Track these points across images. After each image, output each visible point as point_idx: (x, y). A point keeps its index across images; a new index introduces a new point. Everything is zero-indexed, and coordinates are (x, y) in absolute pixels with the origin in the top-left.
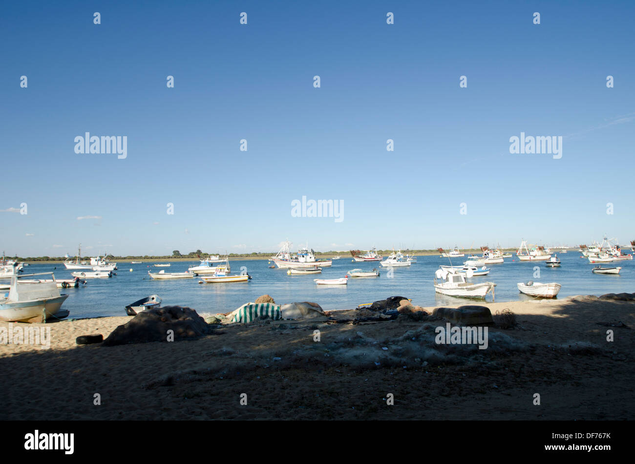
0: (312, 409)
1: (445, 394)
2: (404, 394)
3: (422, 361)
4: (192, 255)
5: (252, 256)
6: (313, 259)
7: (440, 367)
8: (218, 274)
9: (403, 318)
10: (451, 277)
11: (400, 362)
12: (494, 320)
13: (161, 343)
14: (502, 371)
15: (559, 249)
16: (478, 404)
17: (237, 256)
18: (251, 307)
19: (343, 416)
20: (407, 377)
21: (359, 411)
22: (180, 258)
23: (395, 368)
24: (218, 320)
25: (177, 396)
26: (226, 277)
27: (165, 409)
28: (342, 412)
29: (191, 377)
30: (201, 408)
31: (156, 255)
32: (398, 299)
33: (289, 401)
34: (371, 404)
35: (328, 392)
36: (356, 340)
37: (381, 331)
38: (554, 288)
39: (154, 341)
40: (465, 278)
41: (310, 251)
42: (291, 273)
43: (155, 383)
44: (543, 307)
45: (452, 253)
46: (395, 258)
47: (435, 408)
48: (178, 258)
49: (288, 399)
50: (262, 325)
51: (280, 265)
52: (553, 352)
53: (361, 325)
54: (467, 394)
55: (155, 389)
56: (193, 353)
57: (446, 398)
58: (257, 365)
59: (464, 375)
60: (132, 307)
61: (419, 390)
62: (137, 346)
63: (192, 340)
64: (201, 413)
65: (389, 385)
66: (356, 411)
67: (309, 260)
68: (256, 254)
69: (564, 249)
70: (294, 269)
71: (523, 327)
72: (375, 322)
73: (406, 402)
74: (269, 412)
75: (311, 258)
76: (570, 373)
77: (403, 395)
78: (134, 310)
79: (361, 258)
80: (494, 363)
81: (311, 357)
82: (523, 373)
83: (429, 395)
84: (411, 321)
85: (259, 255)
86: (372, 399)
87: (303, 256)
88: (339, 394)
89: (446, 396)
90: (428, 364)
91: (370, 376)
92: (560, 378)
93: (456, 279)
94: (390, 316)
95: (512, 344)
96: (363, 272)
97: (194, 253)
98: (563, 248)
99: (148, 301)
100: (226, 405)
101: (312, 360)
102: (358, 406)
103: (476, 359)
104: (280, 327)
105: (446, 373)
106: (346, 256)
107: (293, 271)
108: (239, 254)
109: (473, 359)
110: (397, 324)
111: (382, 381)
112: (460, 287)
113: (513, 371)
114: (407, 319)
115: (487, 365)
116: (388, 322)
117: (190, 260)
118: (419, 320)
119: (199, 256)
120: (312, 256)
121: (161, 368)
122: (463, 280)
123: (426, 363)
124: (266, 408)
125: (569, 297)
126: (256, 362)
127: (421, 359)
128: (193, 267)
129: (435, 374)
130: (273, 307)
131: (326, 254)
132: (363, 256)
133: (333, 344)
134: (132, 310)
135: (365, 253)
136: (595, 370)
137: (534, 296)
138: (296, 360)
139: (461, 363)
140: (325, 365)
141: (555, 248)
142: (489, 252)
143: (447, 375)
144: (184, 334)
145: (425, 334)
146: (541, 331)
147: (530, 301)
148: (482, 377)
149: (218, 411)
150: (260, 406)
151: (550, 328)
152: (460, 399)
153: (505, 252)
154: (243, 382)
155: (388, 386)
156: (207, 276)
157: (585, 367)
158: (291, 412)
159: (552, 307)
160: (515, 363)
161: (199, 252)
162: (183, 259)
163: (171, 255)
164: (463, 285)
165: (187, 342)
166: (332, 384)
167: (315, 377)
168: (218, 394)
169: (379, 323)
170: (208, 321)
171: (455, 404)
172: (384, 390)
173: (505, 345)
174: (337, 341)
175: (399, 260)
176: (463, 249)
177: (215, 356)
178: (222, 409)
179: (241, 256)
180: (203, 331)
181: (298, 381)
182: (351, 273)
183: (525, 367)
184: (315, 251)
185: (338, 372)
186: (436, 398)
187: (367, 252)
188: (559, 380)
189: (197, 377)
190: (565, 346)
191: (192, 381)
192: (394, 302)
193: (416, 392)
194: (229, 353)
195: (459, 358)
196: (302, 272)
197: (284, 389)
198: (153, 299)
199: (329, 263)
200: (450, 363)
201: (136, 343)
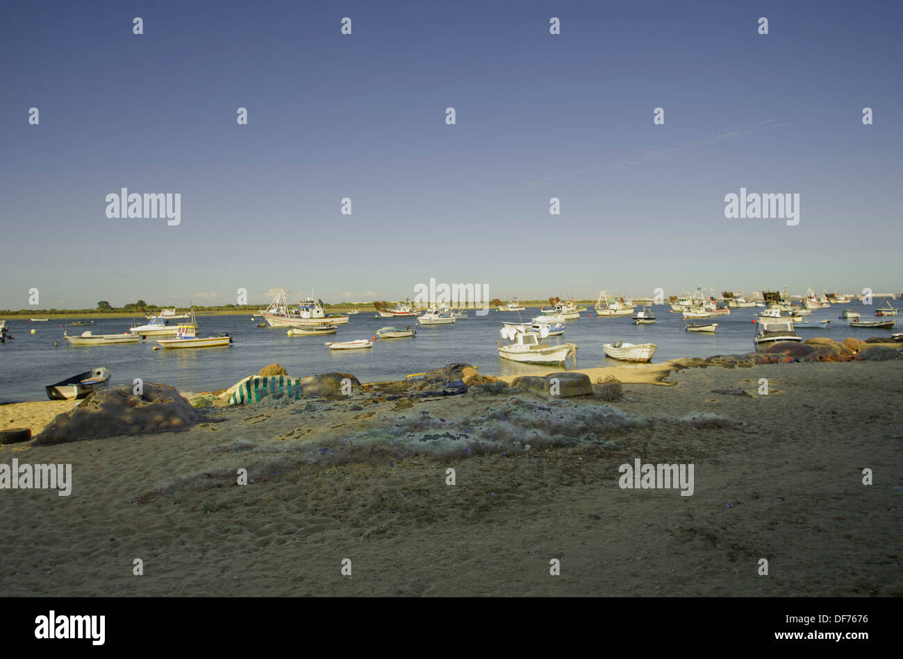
0: (401, 512)
1: (566, 483)
2: (515, 486)
3: (523, 444)
4: (129, 308)
5: (226, 310)
6: (321, 314)
7: (549, 451)
8: (184, 335)
9: (477, 391)
10: (520, 337)
11: (496, 447)
12: (594, 391)
13: (132, 437)
14: (623, 452)
15: (642, 301)
16: (610, 491)
17: (203, 309)
18: (257, 381)
19: (447, 518)
20: (511, 465)
21: (465, 512)
22: (110, 312)
23: (491, 454)
24: (208, 402)
25: (193, 510)
26: (197, 339)
27: (181, 528)
28: (443, 514)
29: (206, 482)
30: (236, 523)
31: (69, 308)
32: (460, 367)
33: (364, 506)
34: (477, 501)
35: (414, 490)
36: (425, 422)
37: (452, 408)
38: (648, 350)
39: (120, 435)
40: (538, 339)
41: (316, 302)
42: (294, 334)
43: (151, 494)
44: (642, 373)
45: (510, 306)
46: (436, 313)
47: (560, 500)
48: (107, 312)
49: (361, 502)
50: (279, 407)
51: (273, 323)
52: (674, 427)
53: (420, 402)
54: (592, 481)
55: (153, 502)
56: (190, 450)
57: (569, 488)
58: (298, 460)
59: (581, 459)
60: (57, 387)
61: (531, 480)
62: (94, 443)
63: (181, 431)
64: (241, 530)
65: (491, 476)
66: (462, 511)
67: (315, 315)
68: (233, 306)
69: (649, 301)
70: (297, 328)
71: (630, 398)
72: (439, 398)
73: (521, 496)
74: (341, 521)
75: (318, 312)
76: (704, 450)
77: (514, 488)
78: (60, 391)
79: (390, 312)
80: (612, 442)
81: (374, 446)
82: (650, 453)
83: (546, 486)
84: (487, 395)
85: (237, 308)
86: (477, 495)
87: (307, 310)
88: (430, 491)
89: (568, 485)
90: (531, 449)
91: (463, 467)
92: (693, 456)
93: (528, 340)
94: (456, 390)
95: (626, 418)
96: (397, 331)
97: (133, 305)
98: (647, 299)
99: (91, 377)
100: (273, 516)
101: (376, 449)
102: (461, 504)
103: (588, 439)
104: (307, 408)
105: (558, 458)
106: (366, 310)
107: (296, 331)
108: (206, 306)
109: (585, 439)
110: (471, 400)
111: (480, 472)
112: (532, 351)
113: (638, 451)
114: (483, 393)
115: (604, 445)
116: (456, 396)
117: (128, 315)
118: (498, 393)
119: (142, 311)
120: (320, 309)
121: (148, 473)
122: (536, 340)
123: (528, 447)
124: (334, 516)
125: (671, 360)
126: (294, 456)
127: (521, 442)
128: (137, 326)
129: (544, 460)
130: (289, 381)
131: (336, 307)
132: (393, 310)
133: (396, 429)
134: (57, 392)
135: (395, 306)
136: (730, 445)
137: (624, 361)
138: (353, 452)
139: (573, 445)
140: (396, 455)
141: (637, 300)
142: (562, 304)
143: (560, 460)
144: (165, 424)
145: (516, 410)
146: (651, 402)
147: (624, 366)
148: (603, 459)
149: (264, 525)
150: (325, 515)
151: (661, 398)
152: (586, 487)
153: (579, 304)
154: (286, 485)
155: (490, 478)
156: (167, 338)
157: (717, 442)
158: (373, 518)
159: (653, 373)
160: (635, 441)
161: (142, 303)
162: (115, 314)
163: (95, 309)
164: (536, 347)
165: (172, 434)
166: (416, 479)
167: (389, 472)
168: (254, 503)
169: (444, 399)
170: (193, 403)
171: (582, 494)
172: (488, 483)
173: (617, 420)
174: (399, 424)
175: (442, 315)
176: (524, 300)
177: (227, 451)
178: (270, 523)
179: (209, 309)
180: (192, 418)
181: (367, 478)
182: (382, 333)
183: (649, 445)
184: (324, 302)
185: (416, 464)
186: (557, 489)
187: (396, 304)
188: (693, 458)
189: (215, 481)
190: (687, 418)
191: (209, 487)
192: (455, 370)
193: (529, 483)
194: (248, 447)
195: (568, 438)
196: (310, 332)
197: (349, 490)
198: (99, 373)
199: (345, 320)
200: (557, 445)
201: (91, 440)
